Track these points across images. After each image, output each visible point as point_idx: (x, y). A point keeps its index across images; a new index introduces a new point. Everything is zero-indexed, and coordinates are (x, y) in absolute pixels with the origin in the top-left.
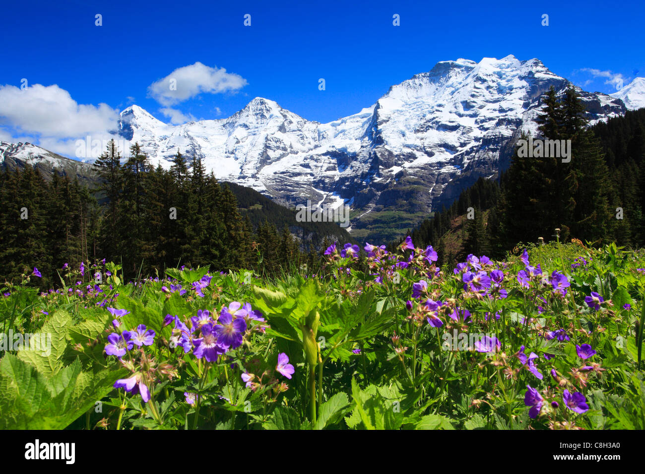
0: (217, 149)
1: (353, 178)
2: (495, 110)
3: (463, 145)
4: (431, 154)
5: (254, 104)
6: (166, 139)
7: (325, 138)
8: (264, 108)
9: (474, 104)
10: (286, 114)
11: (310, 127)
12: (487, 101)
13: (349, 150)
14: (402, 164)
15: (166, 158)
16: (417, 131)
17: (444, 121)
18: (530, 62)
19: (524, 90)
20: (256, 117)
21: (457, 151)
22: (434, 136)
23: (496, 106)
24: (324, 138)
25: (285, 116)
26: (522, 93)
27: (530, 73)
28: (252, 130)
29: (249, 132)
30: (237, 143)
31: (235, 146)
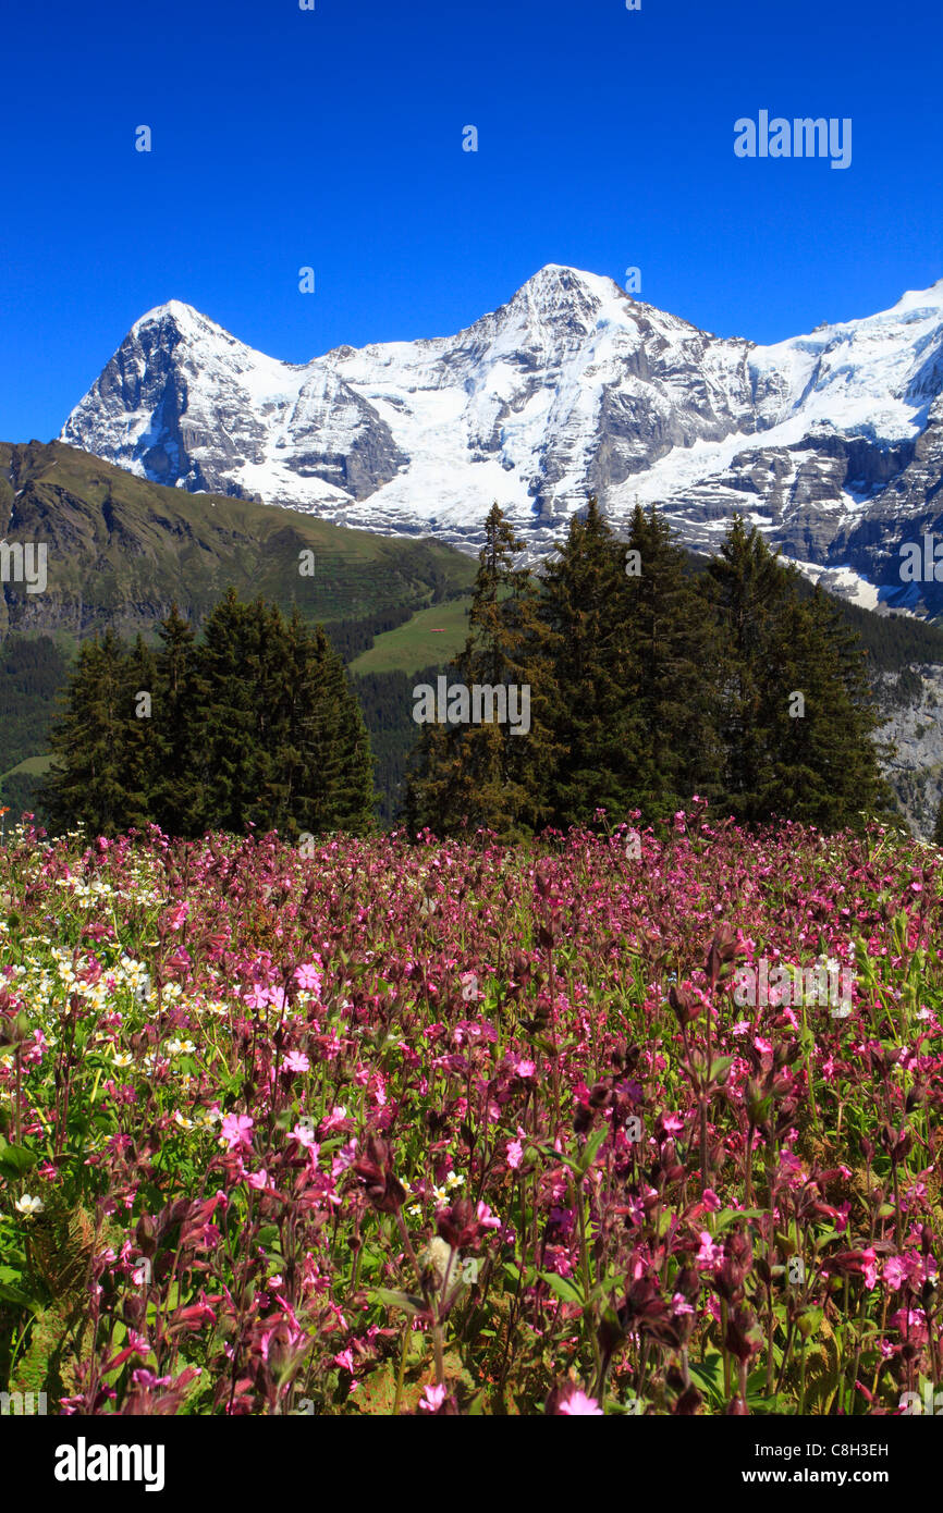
0: (442, 436)
5: (541, 286)
6: (282, 406)
7: (775, 392)
8: (577, 301)
10: (644, 315)
11: (724, 354)
13: (882, 434)
15: (294, 464)
20: (550, 330)
24: (770, 390)
25: (645, 327)
28: (542, 373)
29: (532, 380)
30: (502, 414)
31: (497, 426)
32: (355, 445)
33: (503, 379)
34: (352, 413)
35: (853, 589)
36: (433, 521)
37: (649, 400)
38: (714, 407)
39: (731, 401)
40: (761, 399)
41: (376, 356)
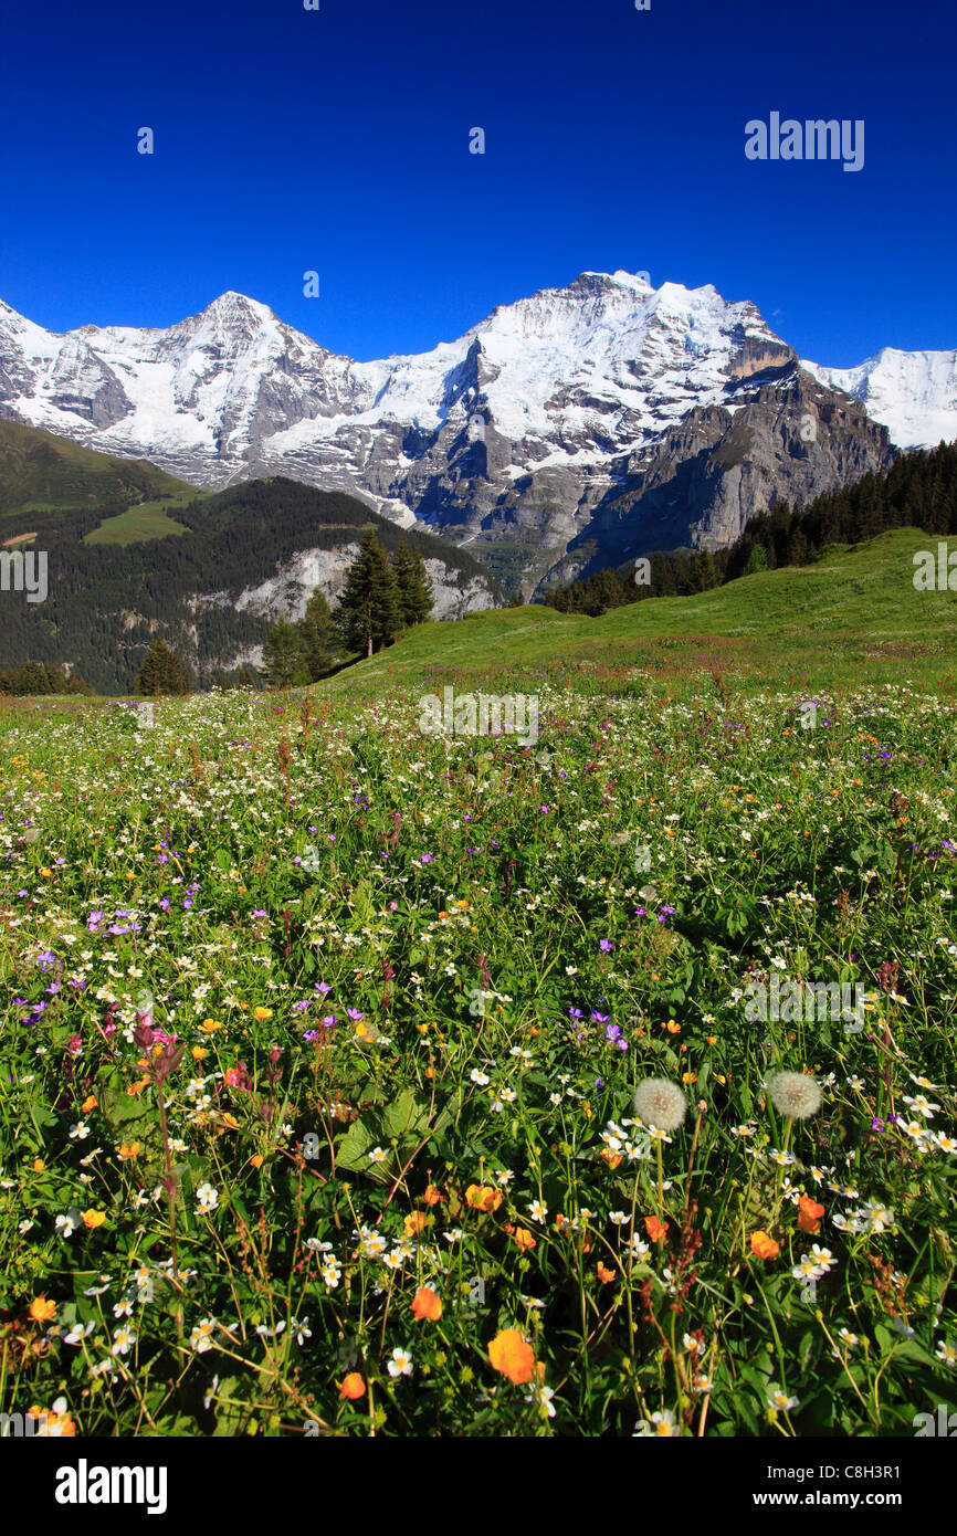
0: (158, 393)
1: (434, 480)
2: (678, 385)
3: (626, 440)
4: (571, 451)
5: (225, 305)
6: (46, 360)
7: (364, 391)
8: (247, 318)
9: (645, 368)
10: (289, 333)
11: (335, 365)
12: (666, 366)
13: (421, 425)
14: (524, 462)
15: (56, 401)
16: (547, 406)
17: (595, 391)
18: (741, 306)
19: (726, 355)
20: (230, 335)
21: (616, 450)
22: (577, 417)
23: (680, 377)
24: (362, 390)
25: (289, 341)
26: (721, 361)
27: (739, 327)
28: (224, 361)
29: (217, 365)
30: (197, 384)
31: (194, 391)
32: (98, 393)
33: (199, 362)
34: (96, 372)
35: (401, 514)
36: (151, 448)
37: (290, 387)
38: (329, 396)
39: (339, 394)
40: (357, 395)
41: (113, 334)
